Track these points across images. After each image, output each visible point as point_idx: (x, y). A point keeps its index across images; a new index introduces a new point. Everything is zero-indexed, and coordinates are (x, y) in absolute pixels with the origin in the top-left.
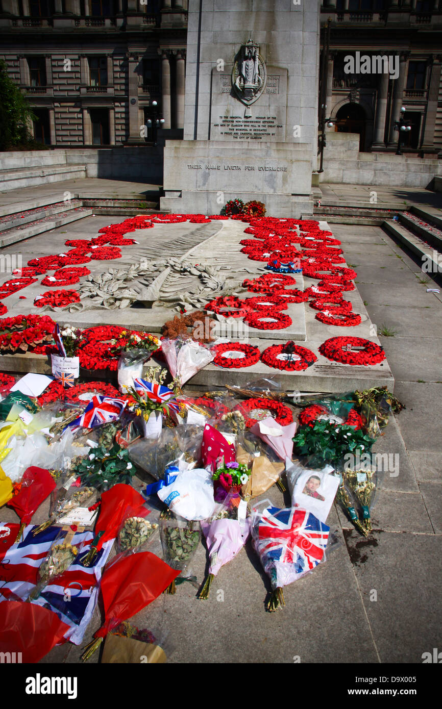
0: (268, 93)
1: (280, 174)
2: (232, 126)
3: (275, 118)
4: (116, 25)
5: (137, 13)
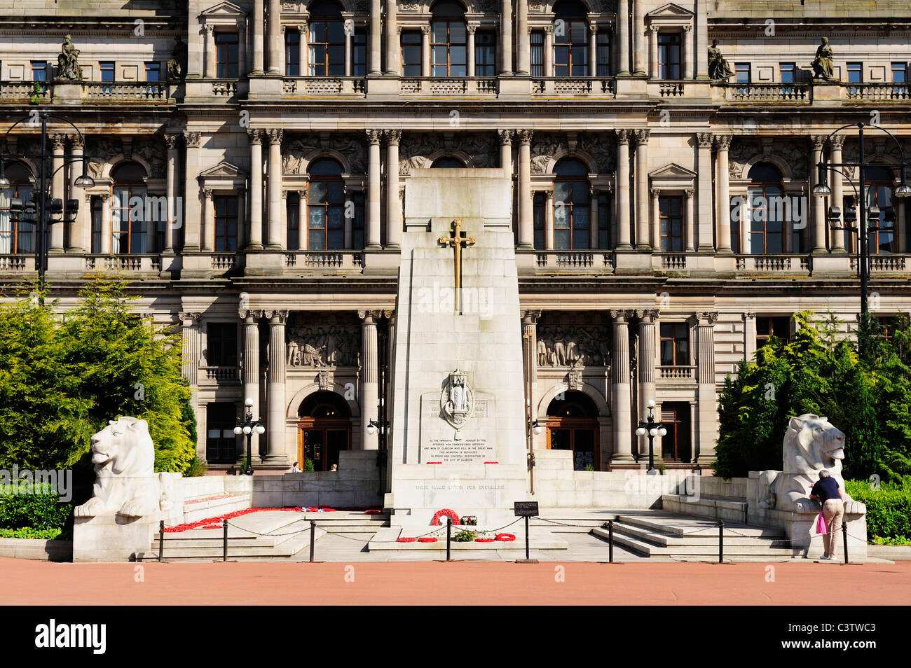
0: (477, 416)
1: (498, 491)
2: (443, 448)
3: (485, 441)
4: (160, 268)
5: (201, 250)
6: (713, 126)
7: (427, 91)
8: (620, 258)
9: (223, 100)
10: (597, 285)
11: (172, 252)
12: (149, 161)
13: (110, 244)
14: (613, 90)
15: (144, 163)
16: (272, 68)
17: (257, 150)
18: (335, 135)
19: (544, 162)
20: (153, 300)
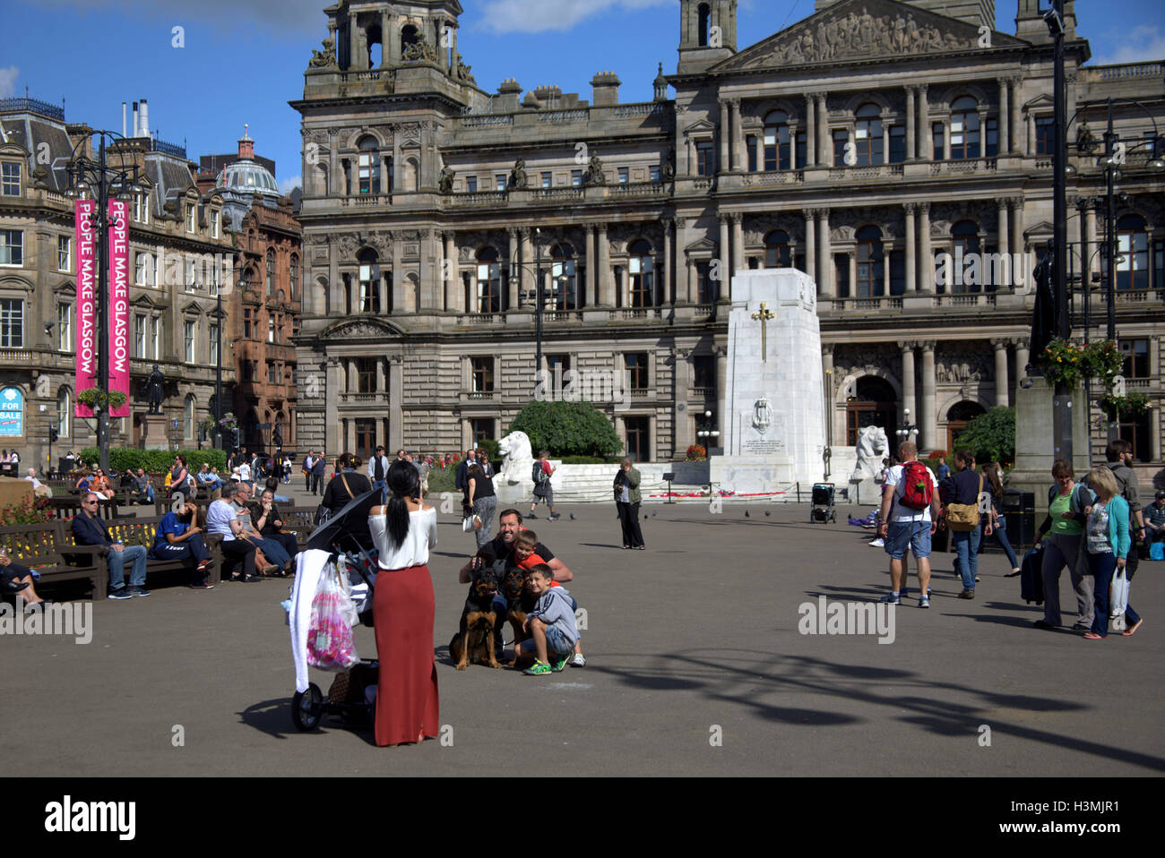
0: (775, 426)
4: (660, 316)
5: (687, 304)
6: (1080, 189)
7: (848, 177)
8: (999, 298)
9: (703, 192)
10: (980, 320)
11: (669, 305)
12: (653, 238)
13: (627, 300)
14: (994, 166)
15: (649, 240)
16: (735, 167)
17: (725, 229)
18: (782, 214)
19: (942, 226)
20: (658, 340)
